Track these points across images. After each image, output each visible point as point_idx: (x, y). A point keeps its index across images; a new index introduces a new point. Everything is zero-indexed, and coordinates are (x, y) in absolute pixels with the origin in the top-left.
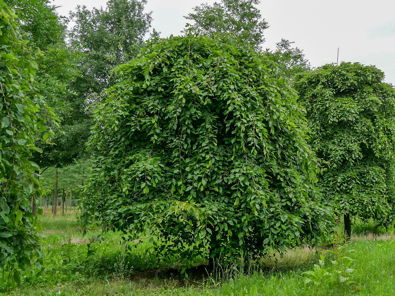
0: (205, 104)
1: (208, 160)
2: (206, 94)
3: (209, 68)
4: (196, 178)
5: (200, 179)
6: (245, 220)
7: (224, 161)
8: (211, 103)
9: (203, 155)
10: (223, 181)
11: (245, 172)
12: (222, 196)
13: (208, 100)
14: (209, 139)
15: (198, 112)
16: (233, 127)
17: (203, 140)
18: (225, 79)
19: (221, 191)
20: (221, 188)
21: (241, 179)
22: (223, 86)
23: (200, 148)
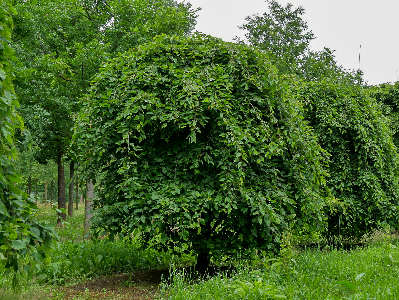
0: (343, 133)
1: (344, 170)
2: (343, 126)
3: (340, 107)
4: (336, 182)
5: (339, 183)
6: (369, 210)
7: (352, 171)
8: (346, 132)
9: (340, 167)
10: (353, 184)
11: (369, 178)
12: (352, 194)
13: (345, 131)
14: (344, 156)
15: (337, 138)
16: (359, 148)
17: (340, 157)
18: (353, 116)
19: (352, 191)
20: (351, 189)
21: (368, 183)
22: (353, 121)
23: (337, 162)
